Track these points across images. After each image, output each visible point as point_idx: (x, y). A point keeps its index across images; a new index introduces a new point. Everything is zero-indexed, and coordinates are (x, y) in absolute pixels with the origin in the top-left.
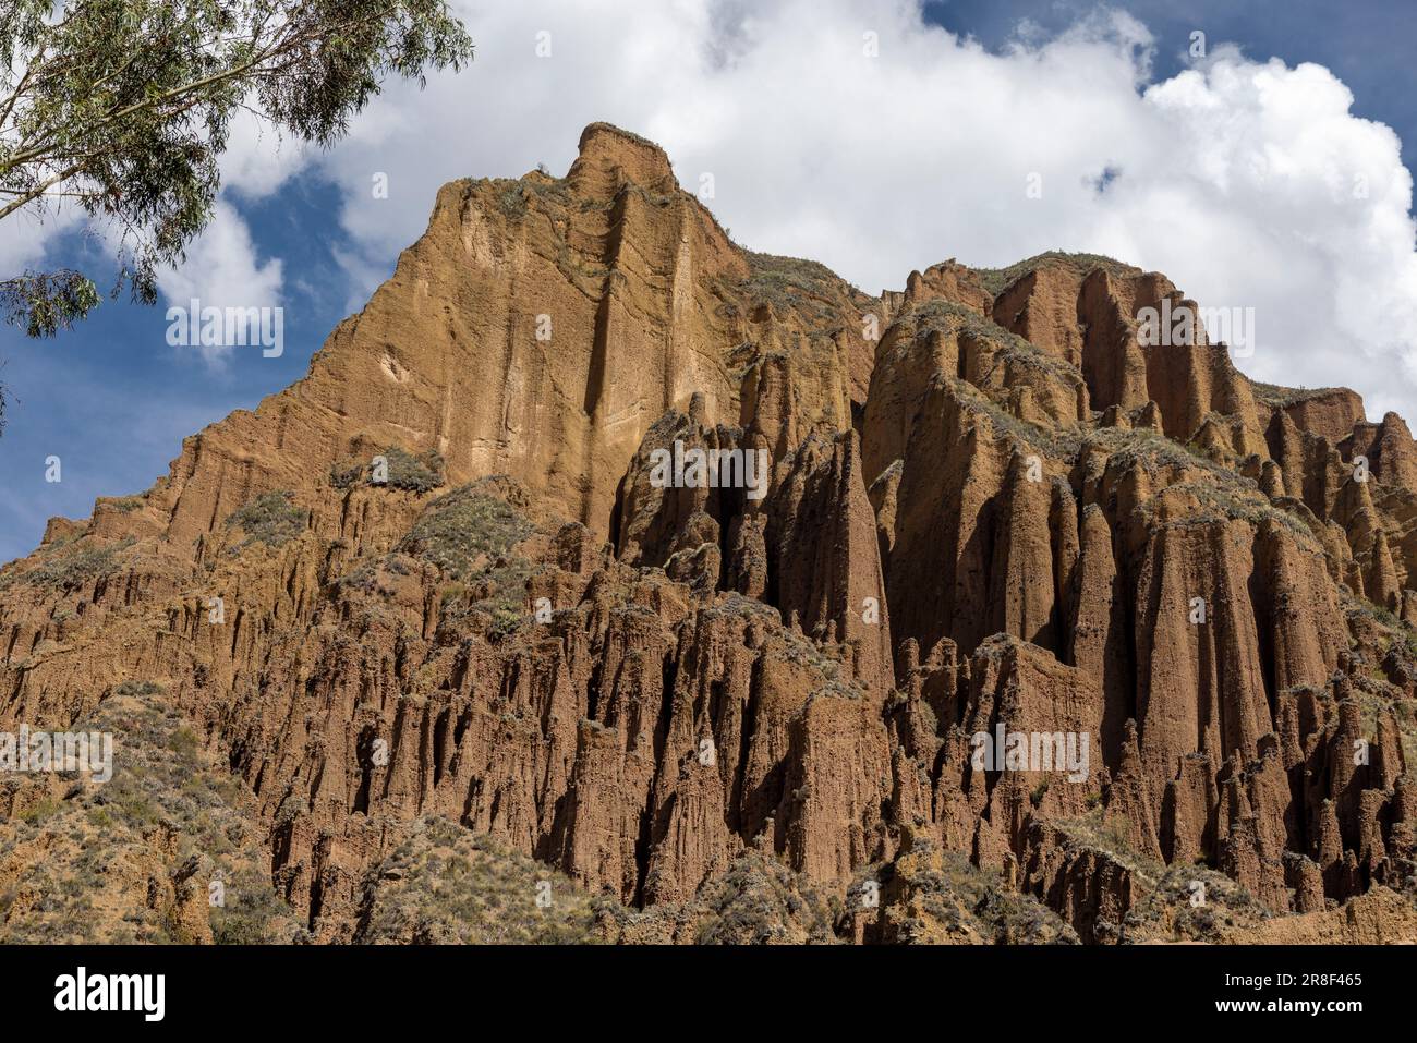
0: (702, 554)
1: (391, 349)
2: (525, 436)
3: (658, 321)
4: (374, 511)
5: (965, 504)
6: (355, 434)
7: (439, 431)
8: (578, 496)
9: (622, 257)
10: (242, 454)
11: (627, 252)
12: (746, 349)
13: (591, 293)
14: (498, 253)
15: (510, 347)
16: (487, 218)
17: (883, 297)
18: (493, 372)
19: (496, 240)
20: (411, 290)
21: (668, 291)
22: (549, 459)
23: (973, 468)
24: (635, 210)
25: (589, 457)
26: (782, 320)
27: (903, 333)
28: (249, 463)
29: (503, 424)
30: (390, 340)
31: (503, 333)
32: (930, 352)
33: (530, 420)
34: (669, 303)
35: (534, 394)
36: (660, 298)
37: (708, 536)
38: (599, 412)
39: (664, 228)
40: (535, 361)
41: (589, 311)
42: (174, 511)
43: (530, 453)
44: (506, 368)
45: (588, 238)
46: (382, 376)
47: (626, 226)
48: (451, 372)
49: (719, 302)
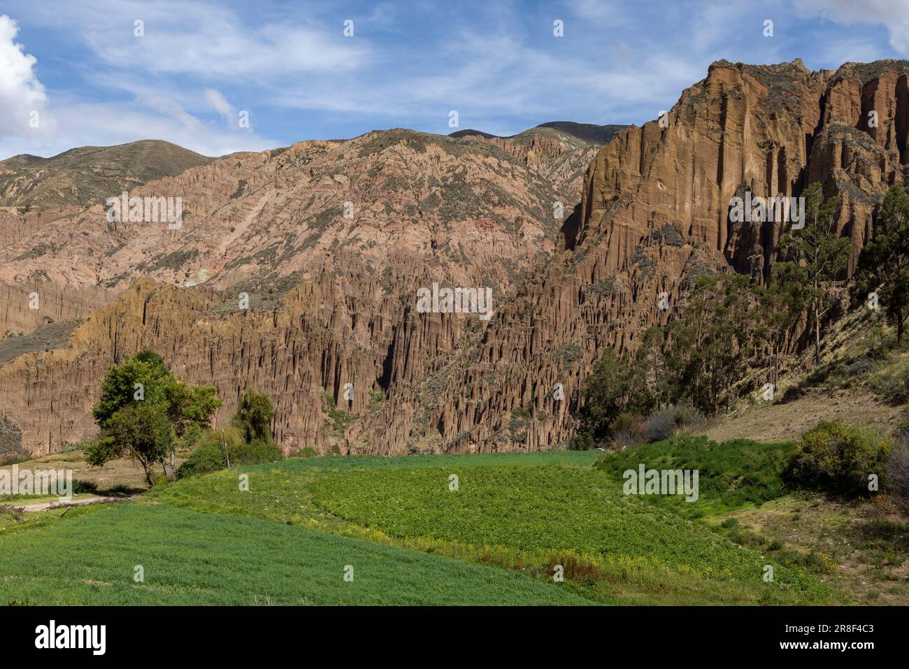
0: (758, 259)
1: (660, 180)
2: (700, 199)
3: (739, 144)
4: (668, 253)
5: (838, 226)
6: (653, 210)
7: (675, 203)
8: (717, 215)
9: (727, 125)
10: (624, 224)
11: (728, 122)
12: (768, 142)
13: (717, 141)
14: (688, 137)
15: (694, 170)
16: (684, 124)
17: (820, 72)
18: (689, 178)
19: (687, 132)
20: (664, 157)
21: (742, 133)
22: (708, 205)
23: (841, 214)
24: (730, 105)
25: (720, 202)
26: (780, 117)
27: (823, 139)
28: (626, 227)
29: (694, 195)
30: (660, 177)
31: (692, 164)
32: (832, 151)
33: (702, 194)
34: (742, 137)
35: (702, 184)
36: (740, 135)
37: (760, 253)
38: (722, 185)
39: (740, 108)
40: (702, 173)
41: (717, 147)
42: (609, 244)
43: (702, 204)
44: (693, 177)
45: (714, 115)
46: (658, 189)
47: (728, 113)
48: (677, 183)
49: (758, 121)
